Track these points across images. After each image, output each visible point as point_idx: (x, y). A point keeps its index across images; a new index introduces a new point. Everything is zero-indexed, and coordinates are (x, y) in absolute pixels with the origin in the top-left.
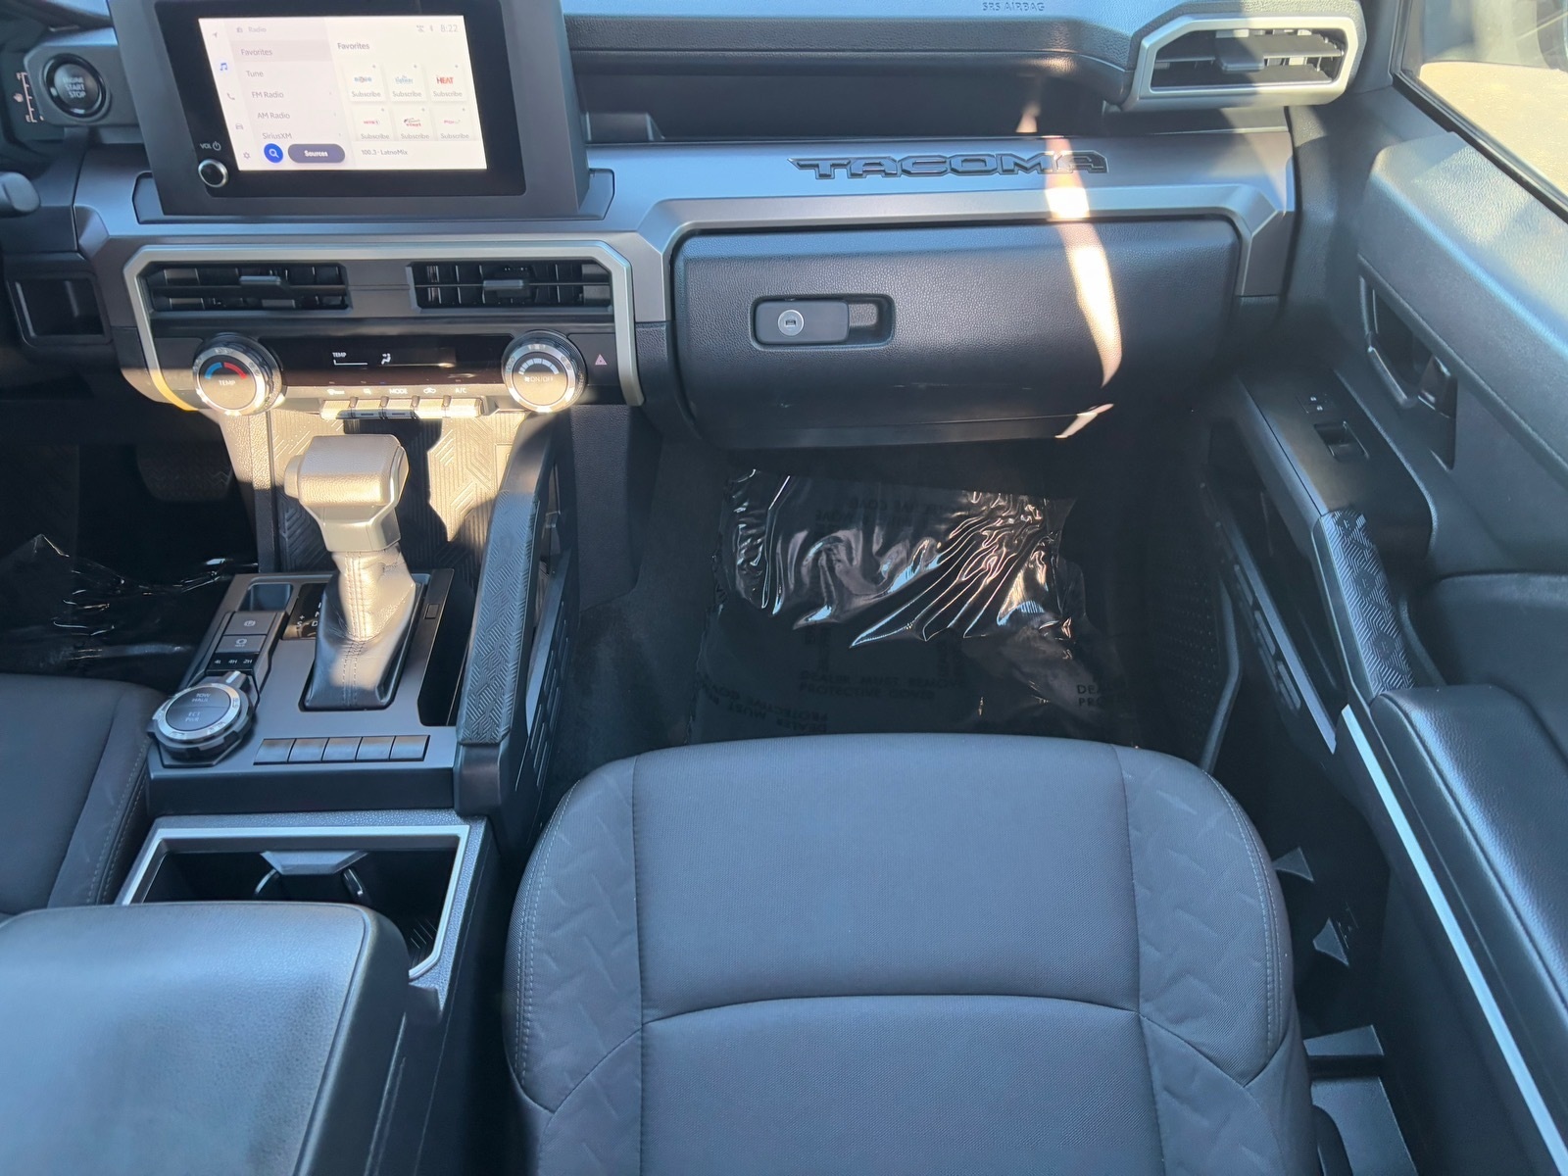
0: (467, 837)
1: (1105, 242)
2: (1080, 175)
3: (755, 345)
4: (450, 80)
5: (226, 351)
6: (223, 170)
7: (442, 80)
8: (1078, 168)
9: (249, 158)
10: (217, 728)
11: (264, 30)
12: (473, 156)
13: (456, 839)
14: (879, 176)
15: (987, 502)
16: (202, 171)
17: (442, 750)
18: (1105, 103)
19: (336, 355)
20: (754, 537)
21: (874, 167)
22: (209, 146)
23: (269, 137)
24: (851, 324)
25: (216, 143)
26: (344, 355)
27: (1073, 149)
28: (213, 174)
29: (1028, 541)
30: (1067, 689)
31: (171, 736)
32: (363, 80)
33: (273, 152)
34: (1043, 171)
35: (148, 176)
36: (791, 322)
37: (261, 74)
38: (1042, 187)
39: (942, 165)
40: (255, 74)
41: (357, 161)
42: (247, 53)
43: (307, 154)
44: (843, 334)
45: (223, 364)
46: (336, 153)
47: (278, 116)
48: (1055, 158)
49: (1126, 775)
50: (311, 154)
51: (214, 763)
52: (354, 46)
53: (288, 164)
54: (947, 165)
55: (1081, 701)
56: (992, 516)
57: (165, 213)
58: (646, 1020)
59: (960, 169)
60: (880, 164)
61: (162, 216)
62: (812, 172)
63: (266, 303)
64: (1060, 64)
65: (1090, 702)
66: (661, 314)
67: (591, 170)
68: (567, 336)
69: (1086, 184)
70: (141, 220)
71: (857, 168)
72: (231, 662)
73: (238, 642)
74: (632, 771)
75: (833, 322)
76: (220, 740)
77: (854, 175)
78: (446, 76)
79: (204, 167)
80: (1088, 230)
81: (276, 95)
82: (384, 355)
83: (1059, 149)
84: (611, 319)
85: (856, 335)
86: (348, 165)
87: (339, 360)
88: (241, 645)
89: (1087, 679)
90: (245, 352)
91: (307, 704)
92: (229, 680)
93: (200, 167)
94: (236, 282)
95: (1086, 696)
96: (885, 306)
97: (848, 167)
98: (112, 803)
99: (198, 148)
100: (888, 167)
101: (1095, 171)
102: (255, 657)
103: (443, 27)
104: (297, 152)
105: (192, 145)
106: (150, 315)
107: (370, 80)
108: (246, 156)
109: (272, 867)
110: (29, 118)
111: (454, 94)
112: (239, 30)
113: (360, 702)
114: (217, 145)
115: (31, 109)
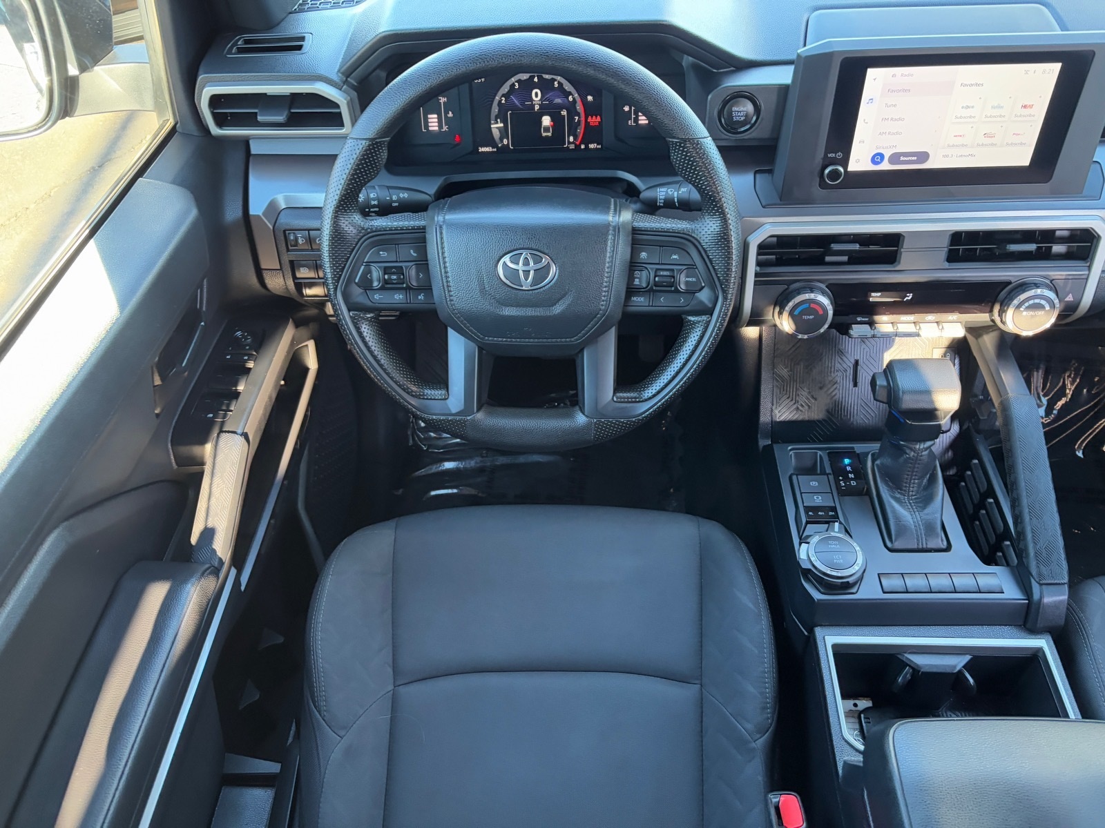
0: (1048, 648)
4: (1031, 106)
5: (811, 296)
6: (841, 169)
7: (1025, 107)
10: (853, 571)
11: (912, 75)
12: (1023, 157)
13: (1041, 651)
16: (828, 174)
19: (873, 294)
22: (834, 155)
23: (877, 148)
25: (840, 153)
26: (879, 294)
28: (835, 175)
32: (968, 107)
33: (877, 158)
35: (769, 171)
37: (895, 106)
40: (890, 106)
41: (933, 163)
42: (893, 91)
43: (902, 158)
45: (809, 305)
46: (924, 156)
47: (893, 134)
50: (905, 159)
51: (853, 592)
52: (972, 85)
53: (885, 166)
57: (782, 200)
61: (779, 201)
67: (1094, 162)
70: (764, 204)
72: (820, 513)
73: (815, 497)
78: (1028, 103)
79: (830, 171)
81: (900, 119)
82: (908, 295)
84: (1089, 268)
86: (929, 165)
87: (875, 298)
88: (818, 500)
91: (890, 547)
92: (837, 530)
94: (828, 246)
98: (756, 610)
99: (826, 155)
103: (1044, 71)
104: (895, 158)
105: (823, 155)
106: (756, 270)
107: (973, 107)
108: (858, 161)
109: (908, 665)
110: (631, 123)
111: (1030, 116)
112: (894, 76)
113: (929, 546)
114: (840, 155)
115: (633, 116)
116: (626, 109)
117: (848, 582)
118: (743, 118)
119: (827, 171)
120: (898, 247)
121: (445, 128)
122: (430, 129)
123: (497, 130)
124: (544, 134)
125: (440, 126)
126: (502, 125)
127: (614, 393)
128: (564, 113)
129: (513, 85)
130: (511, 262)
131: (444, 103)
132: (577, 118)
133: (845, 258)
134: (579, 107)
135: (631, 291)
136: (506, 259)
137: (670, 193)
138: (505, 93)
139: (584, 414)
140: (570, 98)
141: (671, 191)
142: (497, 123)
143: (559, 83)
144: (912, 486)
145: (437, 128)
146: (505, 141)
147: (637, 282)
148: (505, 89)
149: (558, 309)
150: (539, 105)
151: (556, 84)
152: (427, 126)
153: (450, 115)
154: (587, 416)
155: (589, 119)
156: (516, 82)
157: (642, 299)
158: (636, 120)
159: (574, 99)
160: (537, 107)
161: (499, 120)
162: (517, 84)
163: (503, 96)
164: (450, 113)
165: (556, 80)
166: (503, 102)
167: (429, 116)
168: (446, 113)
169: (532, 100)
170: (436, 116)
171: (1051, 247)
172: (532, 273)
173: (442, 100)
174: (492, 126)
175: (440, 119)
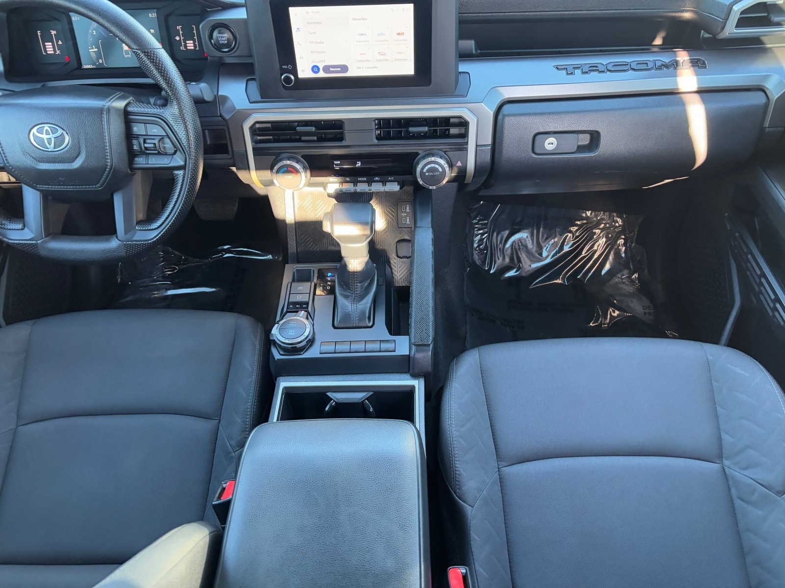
0: (419, 386)
1: (704, 101)
2: (695, 70)
3: (534, 156)
4: (403, 34)
5: (288, 162)
6: (293, 77)
7: (399, 34)
8: (693, 66)
9: (304, 71)
10: (303, 338)
11: (319, 12)
12: (408, 68)
13: (413, 387)
14: (596, 73)
15: (596, 216)
16: (284, 80)
17: (402, 346)
18: (702, 31)
19: (335, 162)
20: (482, 234)
21: (594, 68)
22: (286, 67)
23: (314, 62)
24: (579, 144)
25: (290, 66)
26: (339, 162)
27: (690, 56)
28: (288, 80)
29: (616, 235)
30: (638, 307)
31: (284, 341)
32: (362, 35)
33: (315, 69)
34: (675, 68)
35: (254, 79)
36: (550, 144)
37: (315, 33)
38: (675, 76)
39: (626, 66)
40: (312, 33)
41: (353, 73)
42: (310, 23)
43: (331, 69)
44: (575, 149)
45: (287, 169)
46: (345, 68)
47: (320, 52)
48: (681, 61)
49: (709, 357)
50: (333, 69)
51: (302, 353)
52: (360, 19)
53: (322, 74)
54: (629, 66)
55: (645, 313)
56: (599, 223)
57: (262, 98)
58: (499, 467)
59: (636, 68)
60: (597, 67)
61: (259, 99)
62: (564, 72)
63: (303, 138)
64: (687, 15)
65: (650, 314)
66: (489, 141)
67: (460, 73)
68: (445, 152)
69: (697, 74)
70: (251, 101)
71: (586, 69)
72: (297, 306)
73: (298, 297)
74: (478, 355)
75: (571, 143)
76: (304, 343)
77: (583, 73)
78: (401, 32)
79: (284, 77)
80: (696, 97)
81: (321, 43)
82: (358, 162)
83: (683, 56)
84: (467, 143)
85: (581, 149)
86: (349, 74)
87: (337, 164)
88: (300, 298)
89: (647, 303)
90: (297, 162)
91: (336, 326)
92: (301, 315)
93: (283, 77)
94: (294, 129)
95: (647, 311)
96: (595, 136)
97: (581, 68)
98: (251, 370)
99: (281, 67)
100: (601, 68)
101: (699, 68)
102: (307, 304)
103: (404, 9)
104: (327, 69)
105: (279, 67)
106: (253, 146)
107: (365, 34)
109: (332, 399)
110: (182, 48)
111: (404, 40)
112: (307, 12)
113: (360, 325)
115: (183, 44)
116: (177, 38)
117: (296, 347)
118: (226, 42)
120: (342, 129)
121: (58, 52)
122: (48, 52)
123: (94, 53)
124: (126, 56)
125: (55, 50)
126: (96, 50)
127: (137, 224)
130: (37, 132)
131: (55, 34)
133: (315, 138)
135: (132, 155)
136: (34, 130)
138: (95, 27)
139: (117, 238)
142: (93, 48)
144: (356, 287)
145: (52, 52)
146: (100, 61)
147: (135, 147)
149: (76, 164)
152: (46, 51)
153: (60, 43)
154: (119, 240)
157: (141, 159)
158: (186, 46)
161: (94, 46)
163: (94, 29)
164: (60, 41)
166: (94, 34)
167: (46, 44)
168: (57, 42)
170: (50, 44)
171: (449, 130)
172: (53, 140)
173: (53, 32)
174: (90, 51)
175: (53, 45)
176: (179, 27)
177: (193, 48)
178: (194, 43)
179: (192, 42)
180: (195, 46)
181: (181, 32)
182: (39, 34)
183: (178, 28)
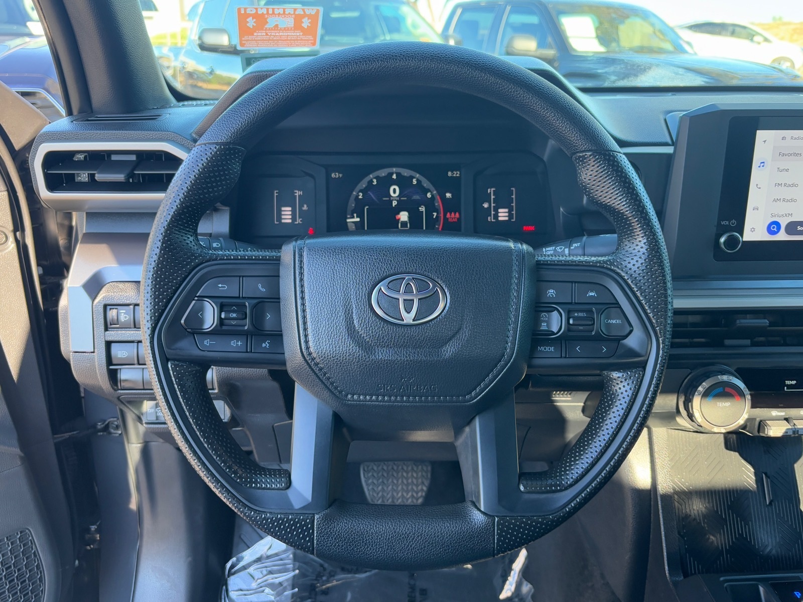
5: (726, 378)
6: (740, 238)
9: (755, 231)
11: (801, 139)
16: (725, 242)
19: (788, 382)
22: (729, 222)
23: (775, 216)
26: (794, 382)
28: (732, 242)
33: (774, 228)
37: (787, 170)
40: (782, 170)
42: (784, 155)
43: (799, 228)
45: (724, 389)
47: (788, 201)
50: (801, 229)
53: (782, 236)
79: (726, 238)
81: (794, 185)
87: (789, 387)
99: (719, 223)
104: (792, 228)
105: (716, 223)
108: (753, 230)
110: (491, 219)
112: (784, 138)
114: (734, 222)
115: (493, 213)
116: (486, 205)
119: (722, 240)
121: (298, 221)
122: (283, 221)
123: (353, 225)
125: (294, 218)
126: (358, 220)
128: (422, 209)
129: (371, 181)
131: (300, 196)
132: (435, 214)
133: (748, 342)
134: (438, 203)
135: (536, 338)
136: (382, 286)
137: (560, 250)
138: (363, 188)
139: (479, 510)
140: (429, 195)
141: (561, 248)
142: (353, 217)
143: (418, 180)
145: (290, 221)
147: (543, 326)
148: (363, 184)
150: (397, 201)
151: (415, 181)
152: (279, 219)
153: (305, 208)
154: (482, 513)
155: (448, 215)
156: (375, 178)
157: (552, 349)
158: (496, 216)
159: (433, 196)
160: (394, 203)
161: (355, 215)
162: (375, 180)
163: (361, 191)
164: (305, 206)
165: (414, 178)
166: (360, 197)
167: (283, 209)
168: (301, 206)
169: (390, 196)
170: (290, 209)
172: (416, 302)
173: (298, 193)
174: (348, 220)
175: (294, 212)
176: (491, 191)
177: (507, 219)
178: (510, 212)
179: (506, 210)
180: (510, 216)
181: (492, 197)
182: (275, 194)
183: (489, 191)
